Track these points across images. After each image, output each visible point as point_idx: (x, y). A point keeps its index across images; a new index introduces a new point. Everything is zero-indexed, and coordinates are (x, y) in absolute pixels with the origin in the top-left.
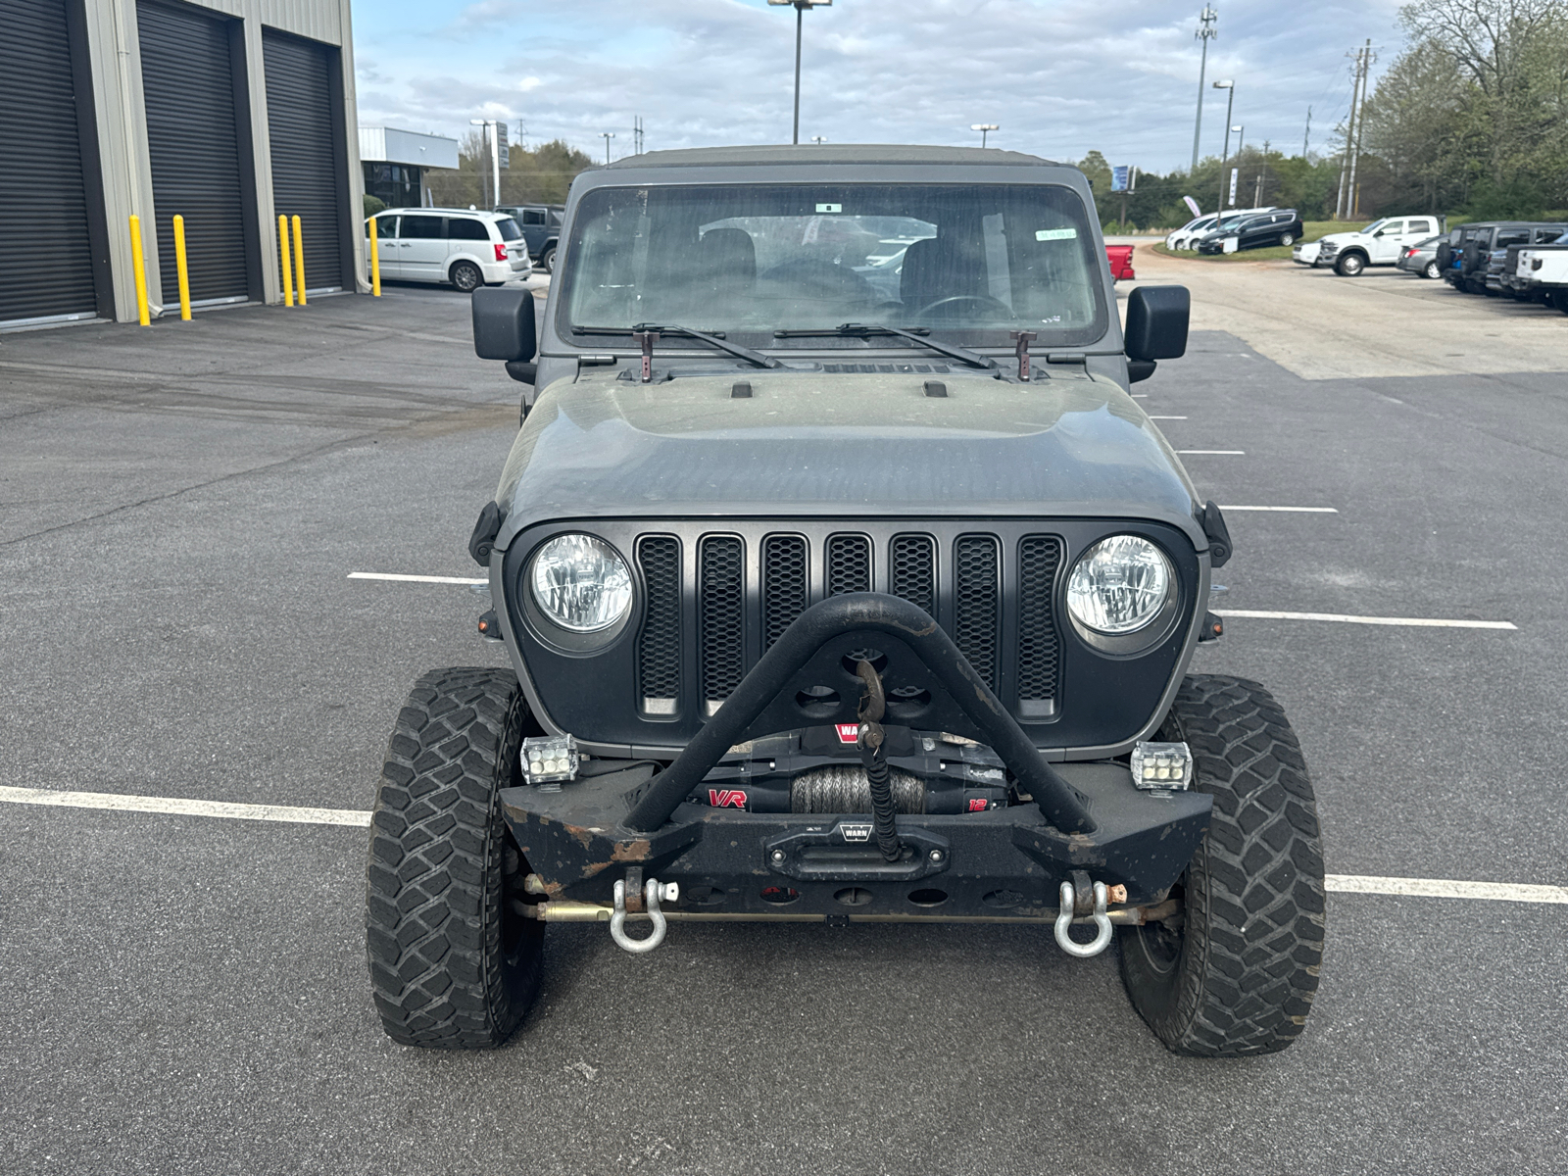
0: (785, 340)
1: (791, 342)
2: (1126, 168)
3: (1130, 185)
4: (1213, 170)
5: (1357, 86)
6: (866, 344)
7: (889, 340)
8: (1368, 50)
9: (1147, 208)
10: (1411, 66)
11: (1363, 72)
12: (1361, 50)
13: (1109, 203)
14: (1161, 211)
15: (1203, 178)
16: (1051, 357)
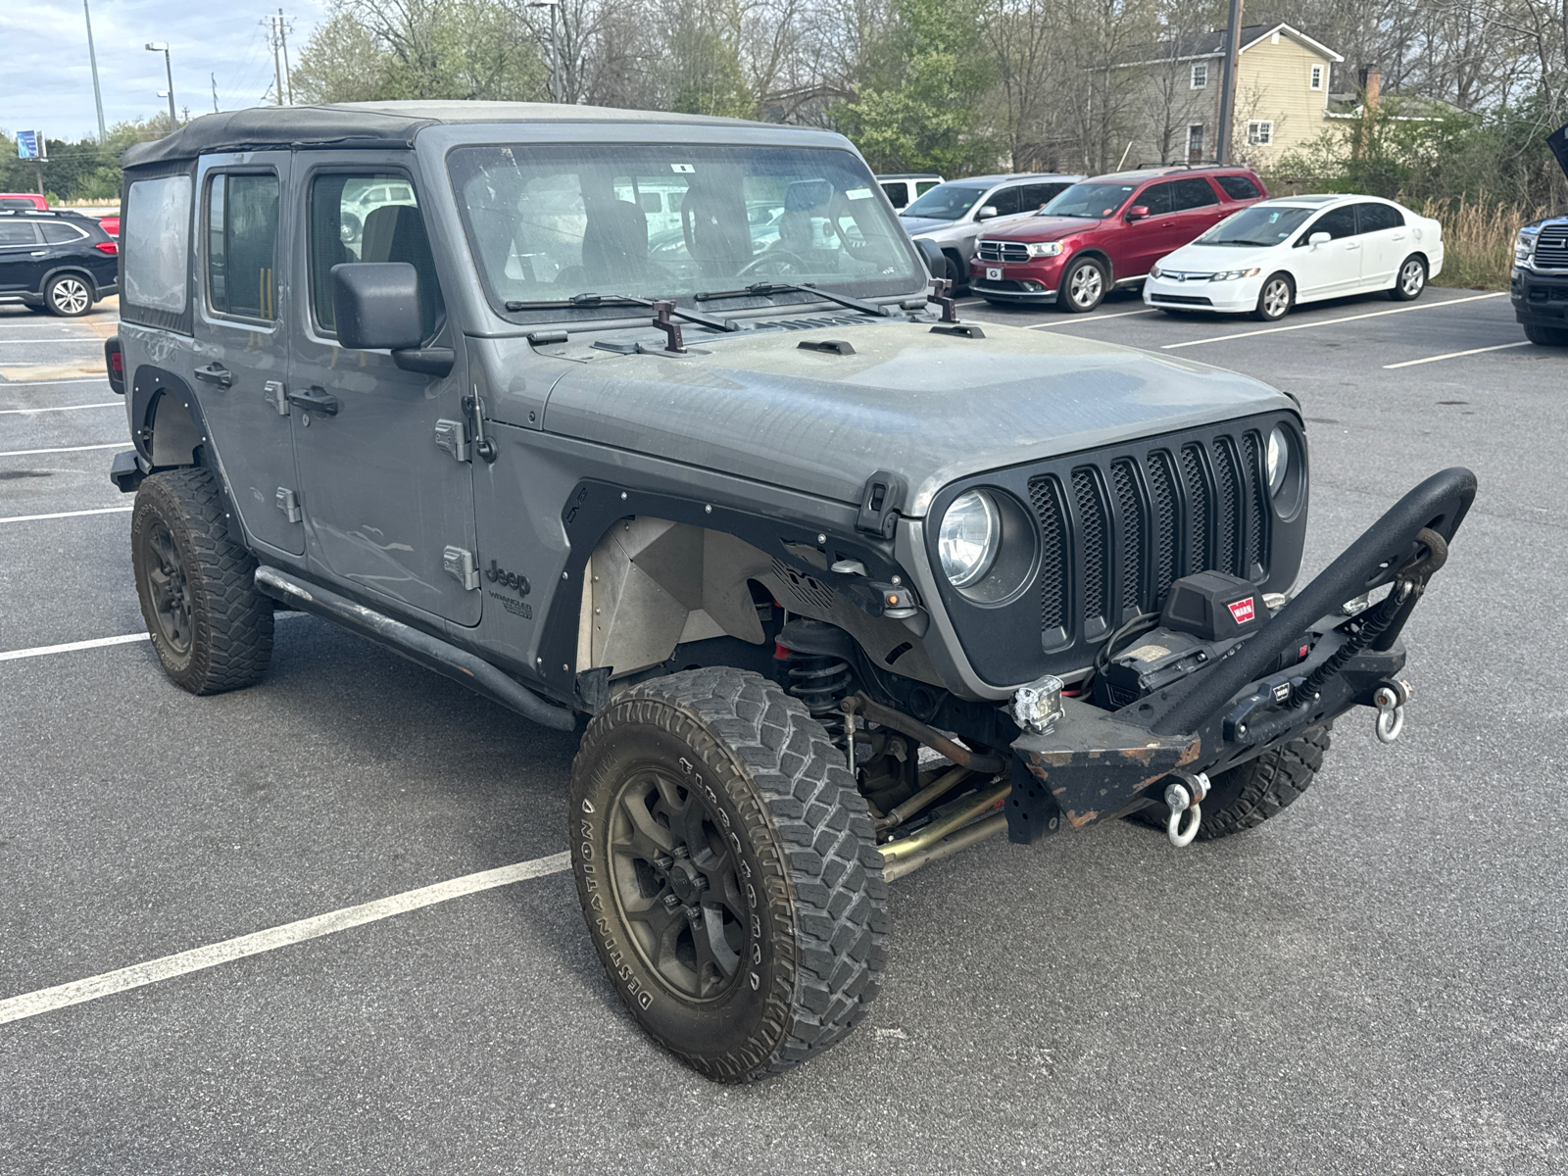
0: (707, 303)
1: (713, 304)
2: (32, 133)
3: (41, 152)
4: (129, 137)
5: (276, 54)
6: (771, 303)
7: (787, 296)
8: (281, 19)
9: (64, 177)
10: (329, 38)
11: (280, 42)
12: (274, 20)
13: (16, 171)
14: (80, 180)
15: (120, 145)
16: (907, 303)
